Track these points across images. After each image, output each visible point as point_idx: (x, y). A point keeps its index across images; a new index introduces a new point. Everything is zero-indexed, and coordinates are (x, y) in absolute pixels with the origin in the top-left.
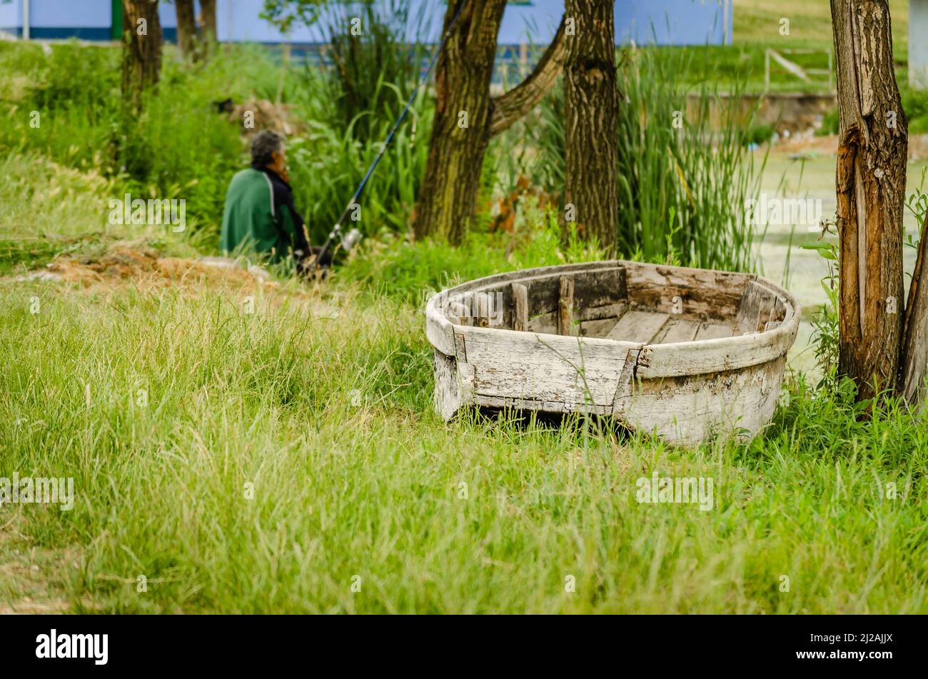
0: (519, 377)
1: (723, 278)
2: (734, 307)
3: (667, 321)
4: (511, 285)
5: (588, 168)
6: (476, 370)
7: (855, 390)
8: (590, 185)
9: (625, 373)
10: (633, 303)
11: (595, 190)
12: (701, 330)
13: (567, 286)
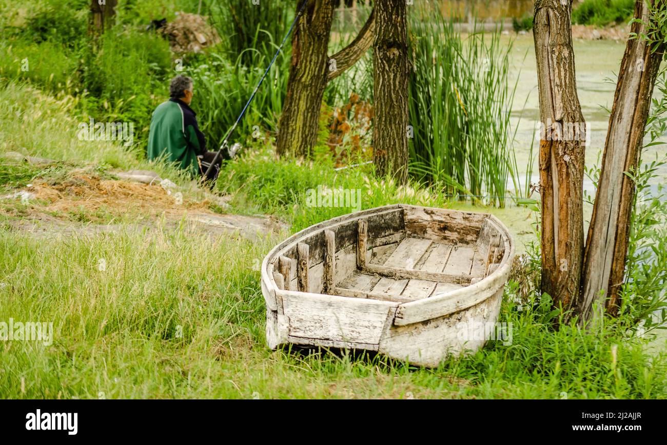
0: (318, 325)
1: (468, 216)
2: (475, 236)
3: (431, 245)
4: (324, 231)
5: (389, 113)
6: (290, 320)
7: (551, 302)
8: (390, 124)
9: (387, 323)
10: (408, 232)
11: (393, 128)
12: (453, 251)
13: (363, 227)
